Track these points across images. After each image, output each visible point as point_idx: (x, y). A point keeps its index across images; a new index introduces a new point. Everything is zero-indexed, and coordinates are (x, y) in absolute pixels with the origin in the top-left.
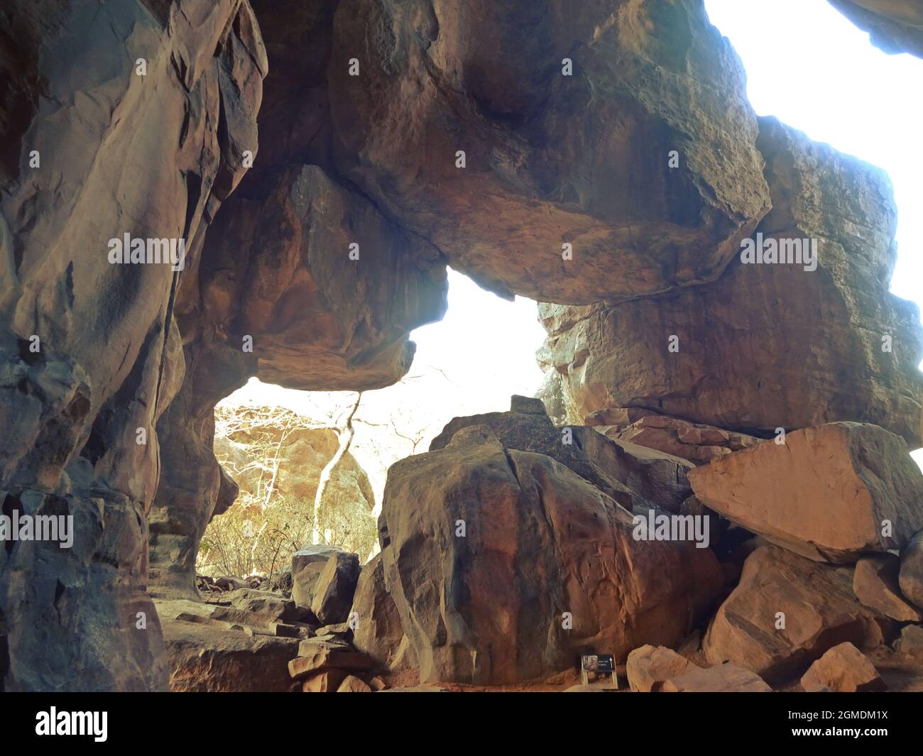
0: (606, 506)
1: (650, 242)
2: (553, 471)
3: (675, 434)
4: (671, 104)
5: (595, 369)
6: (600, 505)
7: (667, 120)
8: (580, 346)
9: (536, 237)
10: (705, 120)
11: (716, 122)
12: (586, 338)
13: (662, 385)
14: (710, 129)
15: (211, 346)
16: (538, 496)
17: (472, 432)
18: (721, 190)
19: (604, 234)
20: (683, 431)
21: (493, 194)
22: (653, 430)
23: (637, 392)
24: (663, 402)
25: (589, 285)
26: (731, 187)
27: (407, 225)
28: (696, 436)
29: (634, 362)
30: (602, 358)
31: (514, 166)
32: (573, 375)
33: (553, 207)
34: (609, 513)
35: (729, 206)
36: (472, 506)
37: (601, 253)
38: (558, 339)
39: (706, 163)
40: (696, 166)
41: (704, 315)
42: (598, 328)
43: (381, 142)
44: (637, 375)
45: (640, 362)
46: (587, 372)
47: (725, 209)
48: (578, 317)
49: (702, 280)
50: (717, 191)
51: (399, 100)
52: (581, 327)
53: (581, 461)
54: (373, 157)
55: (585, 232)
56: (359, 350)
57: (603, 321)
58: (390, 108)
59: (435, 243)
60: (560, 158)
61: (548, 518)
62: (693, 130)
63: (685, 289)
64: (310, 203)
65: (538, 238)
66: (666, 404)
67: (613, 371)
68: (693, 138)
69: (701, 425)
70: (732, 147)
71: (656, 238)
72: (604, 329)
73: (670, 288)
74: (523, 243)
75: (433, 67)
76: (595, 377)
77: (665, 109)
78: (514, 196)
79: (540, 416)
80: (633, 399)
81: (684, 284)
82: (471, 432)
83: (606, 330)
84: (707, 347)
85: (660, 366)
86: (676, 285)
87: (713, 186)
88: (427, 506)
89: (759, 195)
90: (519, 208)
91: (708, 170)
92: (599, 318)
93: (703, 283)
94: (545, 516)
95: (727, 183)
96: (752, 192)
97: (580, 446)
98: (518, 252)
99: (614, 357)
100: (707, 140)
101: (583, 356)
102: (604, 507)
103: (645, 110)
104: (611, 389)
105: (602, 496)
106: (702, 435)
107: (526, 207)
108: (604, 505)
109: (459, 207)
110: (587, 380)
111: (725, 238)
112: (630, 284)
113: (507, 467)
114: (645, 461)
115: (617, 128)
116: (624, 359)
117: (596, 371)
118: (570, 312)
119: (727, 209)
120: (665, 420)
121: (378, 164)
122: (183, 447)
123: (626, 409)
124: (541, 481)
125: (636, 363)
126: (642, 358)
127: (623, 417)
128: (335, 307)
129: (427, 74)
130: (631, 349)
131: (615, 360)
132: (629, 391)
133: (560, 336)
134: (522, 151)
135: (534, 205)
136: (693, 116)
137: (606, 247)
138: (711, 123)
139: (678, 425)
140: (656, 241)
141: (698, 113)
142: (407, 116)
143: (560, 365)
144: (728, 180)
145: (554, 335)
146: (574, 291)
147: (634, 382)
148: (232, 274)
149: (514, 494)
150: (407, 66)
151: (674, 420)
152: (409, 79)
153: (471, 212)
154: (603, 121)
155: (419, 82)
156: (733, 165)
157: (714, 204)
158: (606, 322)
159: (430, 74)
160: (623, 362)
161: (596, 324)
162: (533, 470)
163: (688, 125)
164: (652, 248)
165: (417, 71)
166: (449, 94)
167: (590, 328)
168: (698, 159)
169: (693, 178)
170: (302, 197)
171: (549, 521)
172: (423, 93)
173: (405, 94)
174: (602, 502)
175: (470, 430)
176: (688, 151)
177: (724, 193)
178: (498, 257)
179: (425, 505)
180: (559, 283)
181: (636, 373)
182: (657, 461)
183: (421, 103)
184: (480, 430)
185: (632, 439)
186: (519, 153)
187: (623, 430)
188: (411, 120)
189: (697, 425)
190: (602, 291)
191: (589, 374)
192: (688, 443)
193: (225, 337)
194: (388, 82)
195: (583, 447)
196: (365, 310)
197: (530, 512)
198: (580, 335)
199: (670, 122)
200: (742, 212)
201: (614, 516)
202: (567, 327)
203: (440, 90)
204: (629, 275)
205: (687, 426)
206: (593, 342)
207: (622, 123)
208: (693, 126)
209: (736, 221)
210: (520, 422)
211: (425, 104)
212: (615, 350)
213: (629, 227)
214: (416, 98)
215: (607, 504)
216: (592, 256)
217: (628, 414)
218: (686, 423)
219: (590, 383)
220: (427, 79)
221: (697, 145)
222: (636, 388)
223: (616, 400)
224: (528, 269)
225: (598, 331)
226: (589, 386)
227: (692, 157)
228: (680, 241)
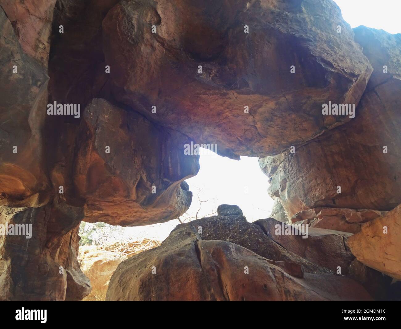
0: (275, 277)
1: (301, 105)
2: (231, 253)
3: (343, 218)
4: (296, 27)
5: (291, 189)
6: (270, 277)
7: (295, 35)
8: (281, 178)
9: (235, 116)
10: (319, 31)
11: (326, 32)
12: (283, 172)
13: (333, 190)
14: (323, 35)
15: (57, 206)
16: (217, 275)
17: (181, 232)
18: (336, 62)
19: (271, 105)
20: (349, 215)
21: (200, 94)
22: (329, 218)
23: (318, 197)
24: (336, 200)
25: (276, 140)
26: (342, 61)
27: (165, 125)
28: (358, 217)
29: (313, 180)
30: (294, 182)
31: (210, 76)
32: (282, 195)
33: (236, 94)
34: (278, 283)
35: (343, 70)
36: (161, 290)
37: (275, 118)
38: (272, 178)
39: (323, 51)
40: (317, 53)
41: (348, 143)
42: (289, 165)
43: (136, 80)
44: (316, 187)
45: (316, 179)
46: (287, 191)
47: (341, 72)
48: (279, 162)
49: (341, 121)
50: (333, 63)
51: (142, 56)
52: (280, 168)
53: (267, 243)
54: (132, 88)
55: (260, 106)
56: (145, 196)
57: (291, 161)
58: (137, 61)
59: (184, 132)
60: (235, 67)
61: (225, 293)
62: (311, 36)
63: (333, 130)
64: (98, 117)
65: (237, 117)
66: (337, 201)
67: (301, 188)
68: (313, 40)
69: (361, 210)
70: (338, 41)
71: (304, 101)
72: (292, 165)
73: (323, 131)
74: (230, 122)
75: (159, 37)
76: (293, 193)
77: (293, 30)
78: (211, 92)
79: (236, 216)
80: (316, 202)
81: (330, 128)
82: (179, 232)
83: (293, 165)
84: (355, 161)
85: (328, 179)
86: (326, 128)
87: (330, 61)
88: (128, 293)
89: (362, 63)
90: (218, 99)
91: (325, 54)
92: (288, 159)
93: (343, 123)
94: (223, 292)
95: (340, 59)
96: (357, 62)
97: (266, 233)
98: (229, 128)
99: (301, 180)
100: (322, 40)
101: (284, 183)
102: (273, 278)
103: (280, 32)
104: (303, 199)
105: (271, 268)
106: (362, 216)
107: (221, 97)
108: (272, 276)
109: (187, 107)
110: (289, 196)
111: (347, 90)
112: (299, 134)
113: (193, 254)
114: (317, 237)
115: (266, 45)
116: (307, 180)
117: (292, 190)
118: (274, 161)
119: (342, 71)
120: (336, 210)
121: (136, 91)
122: (37, 267)
123: (314, 209)
124: (220, 262)
125: (314, 180)
126: (317, 177)
127: (313, 214)
128: (118, 172)
129: (156, 41)
130: (310, 173)
131: (302, 181)
132: (313, 198)
133: (273, 176)
134: (213, 68)
135: (225, 94)
136: (311, 30)
137: (276, 113)
138: (323, 32)
139: (345, 212)
140: (305, 103)
141: (313, 29)
142: (148, 64)
143: (275, 192)
144: (340, 57)
145: (270, 176)
146: (269, 146)
147: (315, 192)
148: (64, 164)
149: (196, 275)
150: (143, 38)
151: (342, 209)
152: (146, 45)
153: (194, 109)
154: (257, 43)
155: (152, 46)
156: (342, 50)
157: (333, 70)
158: (292, 161)
159: (158, 41)
160: (306, 181)
161: (287, 163)
162: (213, 254)
163: (308, 35)
164: (304, 108)
165: (149, 40)
166: (172, 51)
167: (285, 166)
168: (318, 49)
169: (317, 59)
170: (92, 114)
171: (226, 296)
172: (156, 51)
173: (145, 53)
174: (271, 274)
175: (179, 231)
176: (311, 47)
177: (338, 63)
178: (220, 134)
179: (126, 293)
180: (259, 143)
181: (315, 186)
182: (327, 236)
183: (155, 57)
184: (187, 230)
185: (316, 226)
186: (212, 70)
187: (311, 221)
188: (151, 66)
189: (358, 210)
190: (285, 143)
191: (289, 193)
192: (353, 223)
193: (65, 199)
194: (133, 48)
195: (268, 233)
196: (142, 172)
197: (209, 290)
198: (280, 172)
199: (297, 35)
200: (352, 72)
201: (282, 285)
202: (274, 170)
203: (166, 49)
204: (297, 129)
205: (351, 212)
206: (287, 173)
207: (269, 42)
208: (312, 35)
209: (351, 78)
210: (222, 222)
211: (158, 57)
212: (300, 176)
213: (285, 97)
214: (152, 54)
215: (276, 275)
216: (271, 121)
217: (315, 212)
218: (350, 210)
219: (290, 198)
220: (157, 44)
221: (315, 43)
222: (317, 195)
223: (307, 205)
224: (239, 138)
225: (289, 167)
226: (290, 200)
227: (313, 49)
228: (320, 100)
